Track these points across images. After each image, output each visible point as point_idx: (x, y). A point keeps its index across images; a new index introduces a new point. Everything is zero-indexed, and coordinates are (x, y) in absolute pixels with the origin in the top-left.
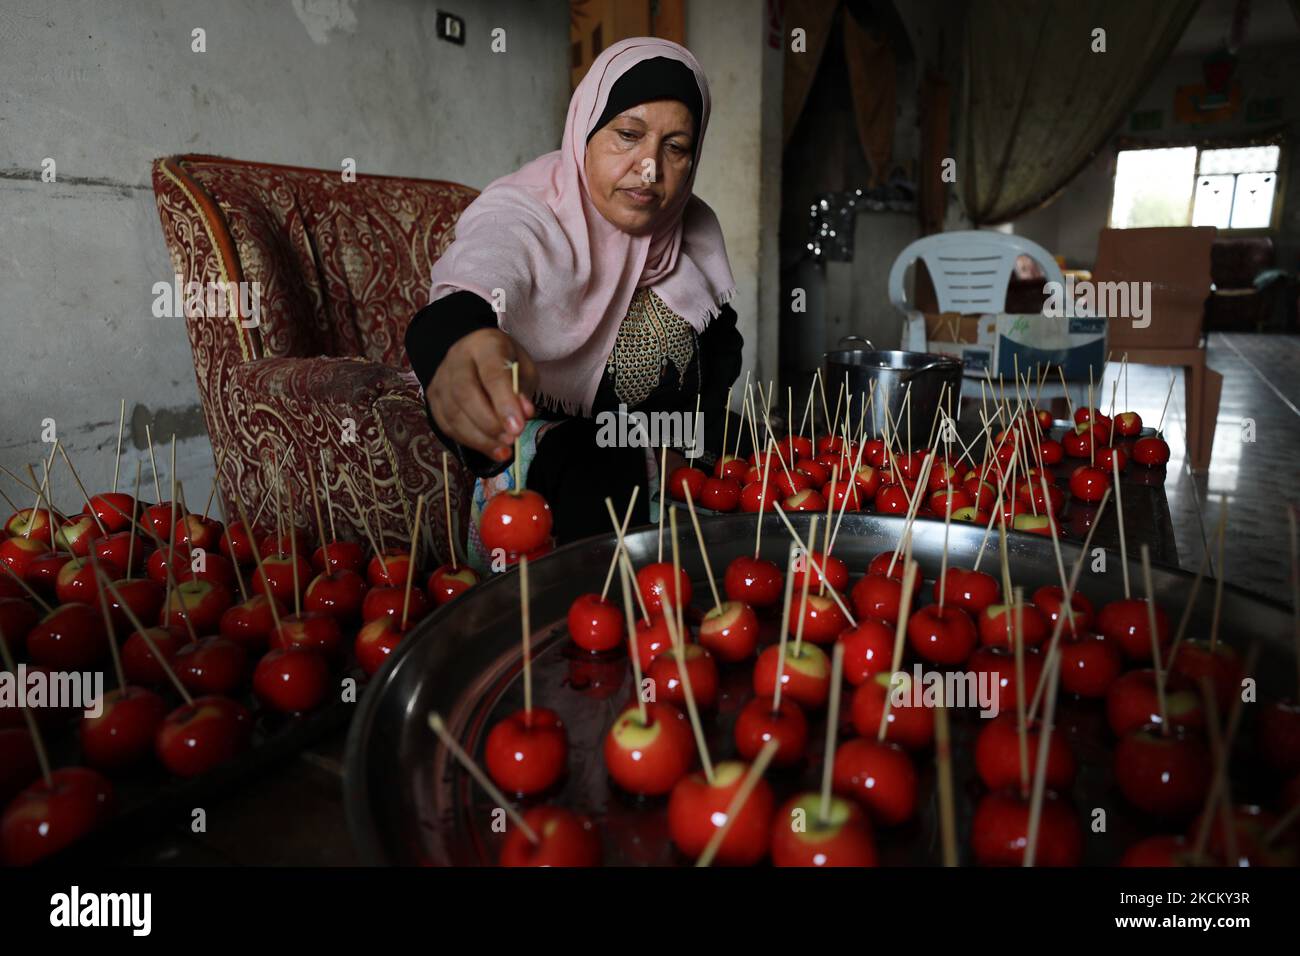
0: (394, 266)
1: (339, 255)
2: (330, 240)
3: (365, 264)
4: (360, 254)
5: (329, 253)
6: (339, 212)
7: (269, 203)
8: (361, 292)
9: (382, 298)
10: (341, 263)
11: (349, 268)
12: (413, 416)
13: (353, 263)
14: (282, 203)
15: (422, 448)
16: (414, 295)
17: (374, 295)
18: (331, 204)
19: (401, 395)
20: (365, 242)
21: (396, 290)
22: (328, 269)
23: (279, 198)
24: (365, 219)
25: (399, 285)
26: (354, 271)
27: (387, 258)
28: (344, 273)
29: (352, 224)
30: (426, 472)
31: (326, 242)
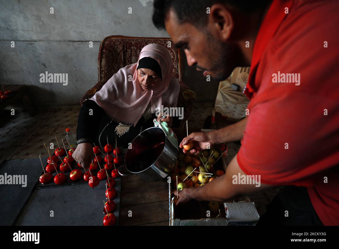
1: (131, 58)
2: (129, 55)
5: (129, 58)
6: (133, 49)
7: (116, 48)
13: (134, 60)
14: (120, 48)
18: (132, 47)
22: (127, 62)
23: (119, 47)
29: (136, 51)
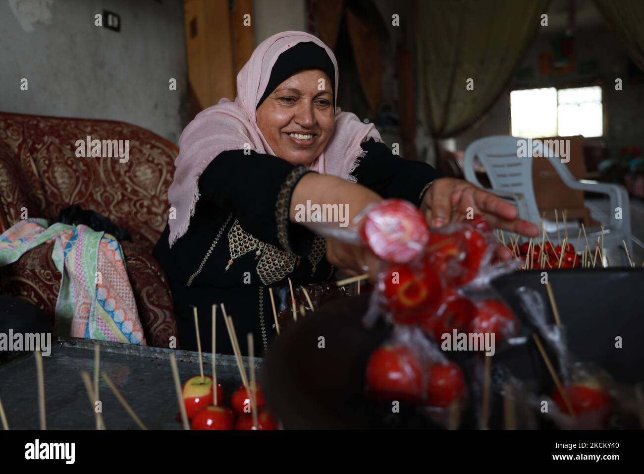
0: (90, 178)
1: (53, 172)
2: (47, 162)
3: (70, 177)
4: (67, 171)
5: (45, 172)
6: (52, 143)
7: (6, 139)
8: (69, 197)
9: (83, 201)
10: (54, 178)
11: (60, 181)
12: (144, 273)
13: (62, 177)
14: (14, 138)
15: (149, 296)
16: (104, 197)
17: (77, 198)
18: (46, 137)
19: (133, 260)
20: (70, 163)
21: (91, 195)
22: (47, 182)
23: (12, 135)
24: (69, 147)
25: (93, 192)
26: (63, 183)
27: (85, 174)
28: (57, 184)
29: (60, 151)
30: (152, 311)
31: (44, 163)
